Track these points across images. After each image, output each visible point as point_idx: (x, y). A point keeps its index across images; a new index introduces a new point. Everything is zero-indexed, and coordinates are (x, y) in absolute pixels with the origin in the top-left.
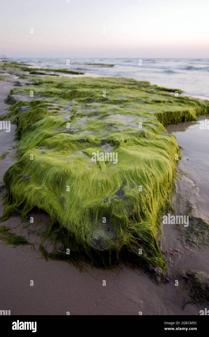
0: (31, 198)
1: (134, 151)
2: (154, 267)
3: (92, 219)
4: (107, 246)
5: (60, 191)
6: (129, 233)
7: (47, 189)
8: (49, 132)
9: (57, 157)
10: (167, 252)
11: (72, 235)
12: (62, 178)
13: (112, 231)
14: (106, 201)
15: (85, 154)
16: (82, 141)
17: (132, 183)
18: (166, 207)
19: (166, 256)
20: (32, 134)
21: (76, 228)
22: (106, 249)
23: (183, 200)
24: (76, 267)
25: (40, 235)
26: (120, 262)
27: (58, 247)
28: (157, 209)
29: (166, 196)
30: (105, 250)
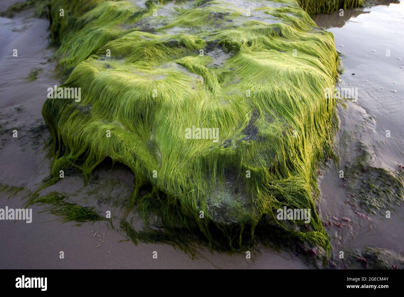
0: (97, 145)
1: (266, 60)
2: (311, 246)
3: (206, 175)
4: (236, 217)
5: (147, 130)
6: (270, 195)
7: (123, 127)
8: (111, 30)
9: (133, 73)
10: (330, 223)
11: (175, 202)
12: (148, 109)
13: (243, 193)
14: (229, 145)
15: (182, 66)
16: (173, 44)
17: (270, 114)
18: (324, 153)
19: (329, 229)
20: (81, 35)
21: (182, 190)
22: (235, 222)
23: (351, 141)
24: (185, 251)
25: (119, 204)
26: (255, 241)
27: (151, 223)
28: (311, 156)
29: (323, 135)
30: (233, 224)
